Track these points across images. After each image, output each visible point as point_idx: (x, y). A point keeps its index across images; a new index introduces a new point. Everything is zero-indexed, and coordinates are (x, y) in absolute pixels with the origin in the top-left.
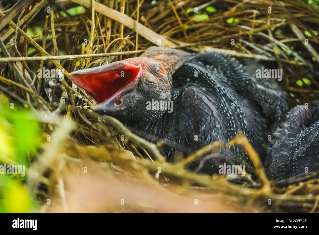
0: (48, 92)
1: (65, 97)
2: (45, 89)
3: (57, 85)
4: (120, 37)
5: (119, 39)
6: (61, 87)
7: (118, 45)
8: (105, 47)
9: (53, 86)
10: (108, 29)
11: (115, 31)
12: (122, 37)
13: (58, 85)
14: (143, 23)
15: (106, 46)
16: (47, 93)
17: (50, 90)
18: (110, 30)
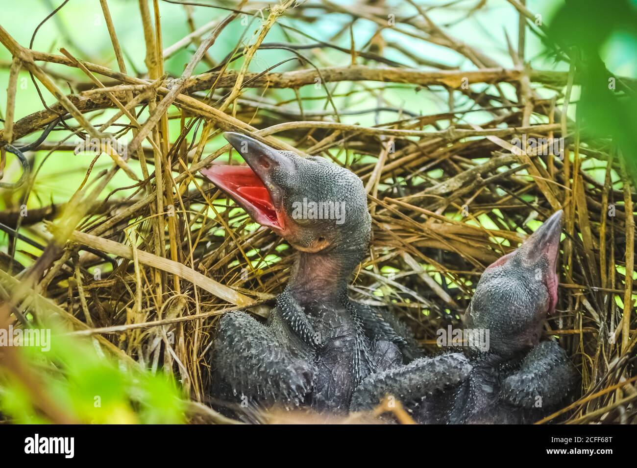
4: (176, 293)
5: (175, 296)
7: (175, 305)
8: (158, 309)
10: (158, 285)
12: (179, 294)
14: (202, 272)
15: (160, 308)
18: (161, 286)
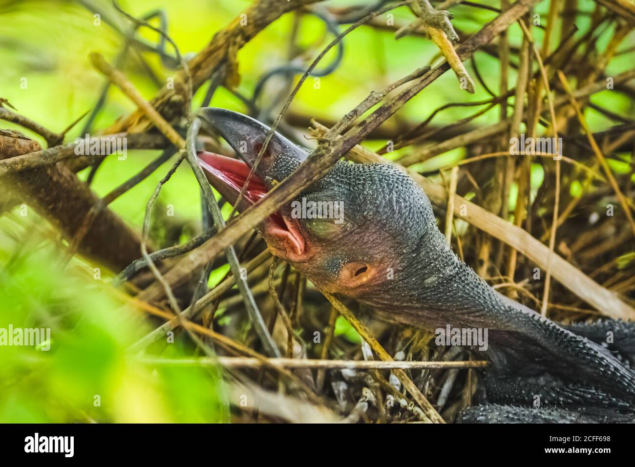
0: (339, 391)
1: (367, 399)
2: (334, 384)
3: (358, 375)
6: (365, 380)
9: (350, 378)
11: (498, 271)
13: (361, 375)
16: (336, 392)
17: (343, 386)
18: (486, 265)
